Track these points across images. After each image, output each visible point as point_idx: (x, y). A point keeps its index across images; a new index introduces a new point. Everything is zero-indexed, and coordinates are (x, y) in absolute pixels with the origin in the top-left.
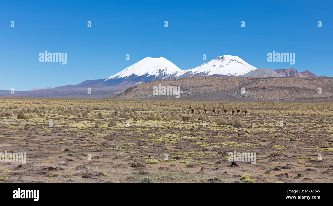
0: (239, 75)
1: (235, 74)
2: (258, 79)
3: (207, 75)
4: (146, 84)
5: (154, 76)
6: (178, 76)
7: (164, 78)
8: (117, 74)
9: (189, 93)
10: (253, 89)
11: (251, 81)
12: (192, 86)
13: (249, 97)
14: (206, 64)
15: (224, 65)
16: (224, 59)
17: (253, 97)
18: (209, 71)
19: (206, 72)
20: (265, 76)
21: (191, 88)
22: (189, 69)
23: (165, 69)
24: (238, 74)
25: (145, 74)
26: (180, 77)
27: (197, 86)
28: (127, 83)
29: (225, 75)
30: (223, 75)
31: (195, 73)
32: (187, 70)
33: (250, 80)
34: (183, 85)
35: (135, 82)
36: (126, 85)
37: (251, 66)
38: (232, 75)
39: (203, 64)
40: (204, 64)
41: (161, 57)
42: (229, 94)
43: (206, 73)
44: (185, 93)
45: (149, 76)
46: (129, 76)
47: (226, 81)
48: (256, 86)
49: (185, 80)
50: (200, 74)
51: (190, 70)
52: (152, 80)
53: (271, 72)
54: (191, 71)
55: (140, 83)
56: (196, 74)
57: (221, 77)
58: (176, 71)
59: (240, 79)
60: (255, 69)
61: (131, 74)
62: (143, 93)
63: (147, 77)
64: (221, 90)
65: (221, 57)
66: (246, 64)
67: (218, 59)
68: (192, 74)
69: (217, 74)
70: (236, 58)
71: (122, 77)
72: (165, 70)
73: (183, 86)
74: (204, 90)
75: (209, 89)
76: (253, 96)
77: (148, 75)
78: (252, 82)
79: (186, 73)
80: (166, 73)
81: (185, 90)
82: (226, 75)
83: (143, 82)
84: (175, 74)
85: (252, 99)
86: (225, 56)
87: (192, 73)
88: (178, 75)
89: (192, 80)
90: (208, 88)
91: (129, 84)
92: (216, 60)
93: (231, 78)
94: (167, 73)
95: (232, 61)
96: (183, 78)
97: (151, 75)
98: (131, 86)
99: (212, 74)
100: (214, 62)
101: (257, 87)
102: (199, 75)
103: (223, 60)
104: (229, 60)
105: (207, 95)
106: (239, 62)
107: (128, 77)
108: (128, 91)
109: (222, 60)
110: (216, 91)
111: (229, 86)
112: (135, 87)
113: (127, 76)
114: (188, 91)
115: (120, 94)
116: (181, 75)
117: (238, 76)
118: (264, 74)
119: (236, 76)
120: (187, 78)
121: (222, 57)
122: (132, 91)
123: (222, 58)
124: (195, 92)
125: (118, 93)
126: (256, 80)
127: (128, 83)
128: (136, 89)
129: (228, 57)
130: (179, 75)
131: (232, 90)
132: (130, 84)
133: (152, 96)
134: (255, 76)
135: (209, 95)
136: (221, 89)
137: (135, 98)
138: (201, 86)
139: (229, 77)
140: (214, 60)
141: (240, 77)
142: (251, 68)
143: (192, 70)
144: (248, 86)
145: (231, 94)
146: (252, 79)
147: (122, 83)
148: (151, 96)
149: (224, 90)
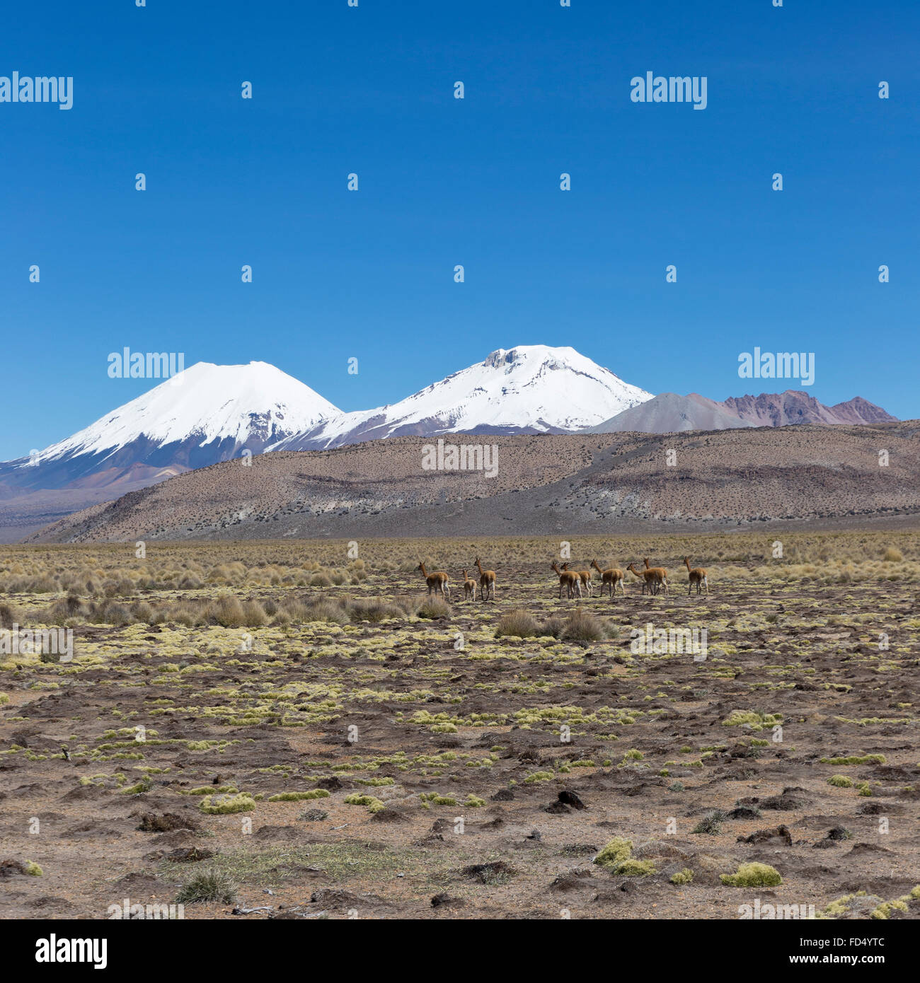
0: (582, 426)
1: (567, 420)
2: (659, 439)
3: (451, 430)
4: (199, 474)
5: (230, 440)
6: (329, 439)
7: (271, 448)
8: (75, 440)
9: (378, 506)
10: (642, 483)
11: (633, 447)
12: (388, 476)
13: (626, 513)
14: (445, 383)
15: (519, 386)
16: (516, 361)
17: (644, 515)
18: (456, 412)
19: (444, 418)
20: (688, 427)
21: (387, 487)
22: (374, 408)
23: (275, 410)
24: (576, 422)
25: (192, 436)
26: (337, 440)
27: (410, 477)
28: (115, 477)
29: (522, 426)
30: (517, 428)
31: (398, 421)
32: (366, 412)
33: (628, 443)
34: (350, 474)
35: (153, 469)
36: (114, 484)
37: (630, 387)
38: (554, 428)
39: (432, 387)
40: (435, 384)
41: (258, 360)
42: (545, 504)
43: (443, 423)
44: (362, 506)
45: (209, 441)
46: (125, 446)
47: (529, 450)
48: (650, 467)
49: (361, 456)
50: (420, 429)
51: (379, 411)
52: (223, 458)
53: (710, 408)
54: (384, 416)
55: (170, 472)
56: (405, 426)
57: (507, 438)
58: (320, 418)
59: (588, 443)
60: (647, 397)
61: (133, 438)
62: (183, 511)
63: (202, 445)
64: (508, 491)
65: (503, 353)
66: (608, 378)
67: (495, 362)
68: (387, 428)
69: (491, 424)
70: (567, 354)
71: (95, 451)
72: (273, 415)
73: (353, 480)
74: (441, 493)
75: (460, 485)
76: (640, 510)
77: (205, 437)
78: (635, 454)
79: (362, 426)
80: (277, 429)
81: (360, 496)
82: (528, 428)
83: (185, 470)
84: (319, 430)
85: (639, 521)
86: (520, 350)
87: (388, 421)
88: (331, 433)
89: (389, 452)
90: (454, 483)
91: (128, 476)
92: (484, 365)
93: (548, 439)
94: (283, 426)
95: (551, 367)
96: (353, 444)
97: (218, 439)
98: (136, 487)
99: (470, 426)
100: (476, 374)
101: (657, 474)
102: (416, 431)
103: (512, 367)
104: (539, 365)
105: (451, 513)
106: (582, 373)
107: (119, 447)
108: (122, 508)
109: (508, 365)
110: (488, 494)
111: (540, 473)
112: (153, 490)
113: (115, 446)
114: (371, 498)
115: (89, 523)
116: (341, 435)
117: (576, 429)
118: (685, 417)
119: (570, 429)
120: (369, 444)
121: (508, 352)
122: (137, 507)
123: (510, 358)
124: (401, 501)
125: (80, 517)
126: (656, 442)
127: (122, 475)
128: (155, 496)
129: (532, 355)
130: (334, 435)
131: (553, 488)
132: (131, 480)
133: (223, 526)
134: (649, 429)
135: (459, 514)
136: (509, 484)
137: (154, 537)
138: (426, 477)
139: (540, 434)
140: (477, 368)
141: (587, 435)
142: (630, 397)
143: (385, 412)
144: (619, 471)
145: (551, 505)
146: (635, 438)
147: (95, 477)
148: (219, 525)
149: (521, 489)
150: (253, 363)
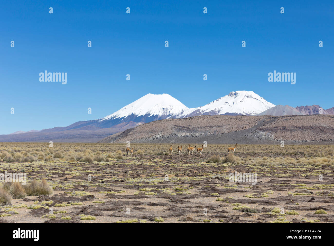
0: (255, 114)
1: (251, 112)
2: (277, 117)
3: (219, 114)
4: (147, 125)
5: (157, 116)
6: (185, 116)
7: (168, 118)
8: (114, 114)
9: (197, 135)
10: (271, 130)
11: (269, 120)
12: (200, 126)
13: (267, 138)
14: (217, 101)
15: (238, 102)
16: (237, 95)
17: (272, 139)
18: (220, 109)
19: (217, 110)
20: (285, 114)
21: (199, 129)
22: (197, 107)
23: (170, 107)
24: (253, 113)
25: (147, 114)
26: (187, 116)
27: (206, 127)
28: (125, 125)
29: (238, 113)
30: (237, 114)
31: (204, 111)
32: (195, 108)
33: (268, 118)
34: (189, 126)
35: (135, 123)
36: (125, 127)
37: (269, 103)
38: (247, 114)
39: (214, 102)
40: (214, 101)
41: (165, 93)
42: (244, 135)
43: (216, 112)
44: (192, 134)
45: (151, 115)
46: (128, 116)
47: (240, 120)
48: (274, 126)
49: (192, 120)
50: (210, 113)
51: (199, 108)
52: (155, 120)
53: (292, 109)
54: (200, 110)
55: (140, 124)
56: (206, 113)
57: (234, 116)
58: (182, 110)
59: (256, 118)
60: (274, 106)
61: (130, 114)
62: (143, 135)
63: (149, 117)
64: (233, 131)
65: (234, 92)
66: (263, 100)
67: (231, 95)
68: (201, 113)
69: (230, 112)
70: (252, 93)
71: (119, 118)
72: (169, 109)
73: (190, 127)
74: (215, 132)
75: (220, 129)
76: (271, 137)
77: (150, 114)
78: (270, 122)
79: (194, 112)
80: (170, 113)
81: (192, 132)
82: (240, 114)
83: (144, 123)
84: (182, 113)
85: (270, 140)
86: (238, 92)
87: (201, 111)
88: (185, 114)
89: (200, 120)
90: (218, 129)
91: (128, 125)
92: (228, 96)
93: (245, 117)
94: (171, 112)
95: (247, 97)
96: (190, 117)
97: (153, 115)
98: (130, 128)
99: (224, 113)
100: (226, 98)
101: (276, 128)
102: (209, 114)
103: (236, 97)
104: (244, 96)
105: (217, 137)
106: (256, 99)
107: (126, 117)
108: (125, 134)
109: (235, 96)
110: (228, 132)
111: (243, 126)
112: (134, 129)
113: (125, 116)
114: (195, 132)
115: (116, 138)
116: (188, 115)
117: (253, 114)
118: (284, 112)
119: (252, 114)
120: (195, 117)
121: (235, 92)
122: (129, 133)
123: (235, 94)
124: (203, 133)
125: (114, 136)
126: (275, 118)
127: (127, 124)
128: (135, 130)
129: (242, 93)
130: (186, 115)
131: (246, 131)
132: (129, 126)
133: (153, 139)
134: (274, 115)
135: (219, 138)
136: (234, 130)
137: (134, 142)
138: (210, 127)
139: (243, 115)
140: (226, 96)
141: (256, 116)
142: (269, 106)
143: (200, 108)
144: (265, 126)
145: (246, 135)
146: (270, 117)
147: (119, 125)
148: (152, 139)
149: (237, 131)
150: (164, 94)
